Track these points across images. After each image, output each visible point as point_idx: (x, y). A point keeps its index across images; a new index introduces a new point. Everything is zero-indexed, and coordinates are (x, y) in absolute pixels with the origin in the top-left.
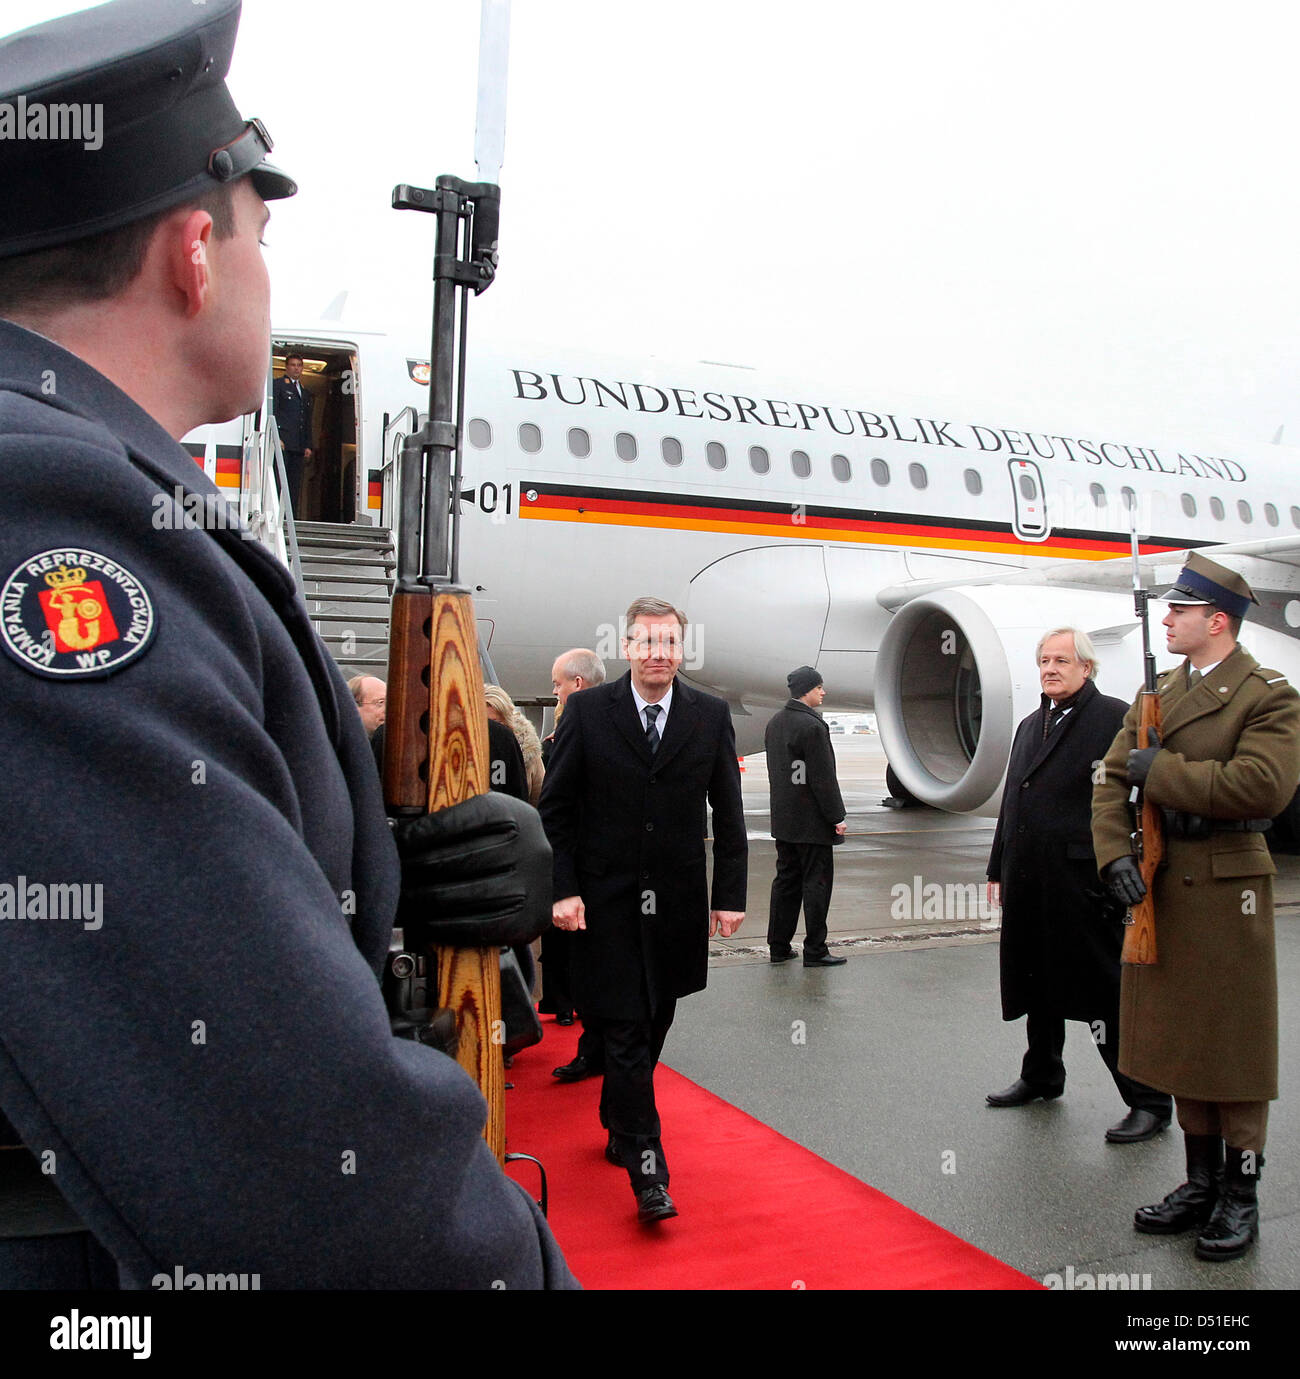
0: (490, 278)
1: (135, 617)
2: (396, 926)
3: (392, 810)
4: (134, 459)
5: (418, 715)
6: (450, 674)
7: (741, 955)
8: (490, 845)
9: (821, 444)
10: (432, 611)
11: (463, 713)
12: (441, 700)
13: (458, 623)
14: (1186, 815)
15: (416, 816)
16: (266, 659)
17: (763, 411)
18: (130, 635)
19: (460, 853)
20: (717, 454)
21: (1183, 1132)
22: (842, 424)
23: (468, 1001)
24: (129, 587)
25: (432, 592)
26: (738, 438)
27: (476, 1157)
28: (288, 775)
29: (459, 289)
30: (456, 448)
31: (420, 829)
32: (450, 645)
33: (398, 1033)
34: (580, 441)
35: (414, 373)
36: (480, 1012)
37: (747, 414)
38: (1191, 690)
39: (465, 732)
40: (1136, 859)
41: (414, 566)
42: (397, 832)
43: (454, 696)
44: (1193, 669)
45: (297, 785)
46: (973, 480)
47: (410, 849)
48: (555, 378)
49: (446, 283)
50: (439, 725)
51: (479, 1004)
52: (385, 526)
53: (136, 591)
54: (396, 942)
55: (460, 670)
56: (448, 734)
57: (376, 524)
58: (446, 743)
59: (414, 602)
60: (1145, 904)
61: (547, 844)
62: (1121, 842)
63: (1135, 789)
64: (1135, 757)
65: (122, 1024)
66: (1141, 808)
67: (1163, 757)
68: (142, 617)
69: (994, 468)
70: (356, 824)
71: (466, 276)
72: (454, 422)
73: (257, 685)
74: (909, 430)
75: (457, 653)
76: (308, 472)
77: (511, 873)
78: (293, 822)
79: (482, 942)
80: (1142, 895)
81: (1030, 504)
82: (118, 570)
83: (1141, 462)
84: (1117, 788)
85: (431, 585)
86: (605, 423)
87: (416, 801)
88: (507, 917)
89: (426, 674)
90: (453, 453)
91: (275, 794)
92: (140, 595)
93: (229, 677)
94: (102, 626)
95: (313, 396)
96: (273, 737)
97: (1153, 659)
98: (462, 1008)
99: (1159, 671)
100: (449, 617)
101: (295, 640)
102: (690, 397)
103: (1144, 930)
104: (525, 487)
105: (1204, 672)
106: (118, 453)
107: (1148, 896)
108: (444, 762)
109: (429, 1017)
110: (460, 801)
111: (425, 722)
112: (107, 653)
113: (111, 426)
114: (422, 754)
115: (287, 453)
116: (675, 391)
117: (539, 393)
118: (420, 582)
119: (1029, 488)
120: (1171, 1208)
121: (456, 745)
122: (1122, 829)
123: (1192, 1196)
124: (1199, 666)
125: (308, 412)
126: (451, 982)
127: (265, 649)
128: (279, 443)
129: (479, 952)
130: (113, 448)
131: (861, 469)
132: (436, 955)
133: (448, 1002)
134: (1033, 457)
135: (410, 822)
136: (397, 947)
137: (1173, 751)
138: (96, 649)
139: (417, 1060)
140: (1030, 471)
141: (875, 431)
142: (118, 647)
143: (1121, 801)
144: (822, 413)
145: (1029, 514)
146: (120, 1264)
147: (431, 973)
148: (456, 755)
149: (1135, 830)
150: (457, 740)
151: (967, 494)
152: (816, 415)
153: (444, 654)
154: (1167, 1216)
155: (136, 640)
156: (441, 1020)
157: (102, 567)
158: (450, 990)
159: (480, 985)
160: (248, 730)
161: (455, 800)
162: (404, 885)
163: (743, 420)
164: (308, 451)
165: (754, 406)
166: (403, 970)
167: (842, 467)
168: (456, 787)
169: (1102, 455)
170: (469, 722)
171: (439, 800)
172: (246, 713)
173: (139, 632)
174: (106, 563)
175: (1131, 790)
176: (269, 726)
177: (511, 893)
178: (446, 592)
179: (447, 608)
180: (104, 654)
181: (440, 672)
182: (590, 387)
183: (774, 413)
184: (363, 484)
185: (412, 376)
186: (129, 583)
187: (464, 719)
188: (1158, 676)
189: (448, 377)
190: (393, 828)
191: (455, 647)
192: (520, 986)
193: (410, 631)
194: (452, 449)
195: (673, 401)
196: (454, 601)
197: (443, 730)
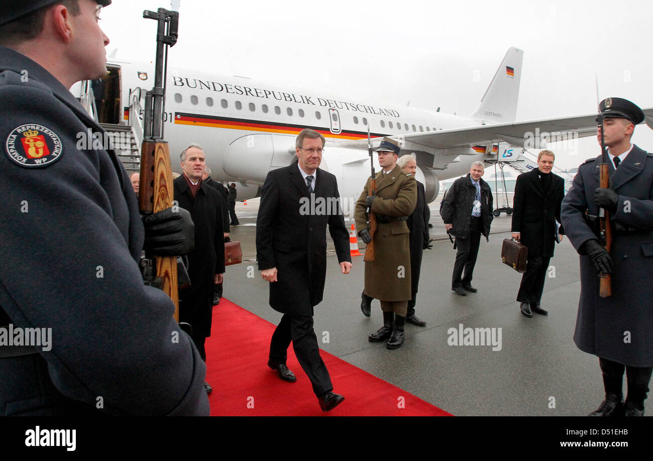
0: (175, 42)
1: (56, 147)
2: (143, 250)
3: (142, 212)
4: (55, 95)
5: (150, 182)
6: (161, 169)
7: (246, 262)
8: (173, 223)
9: (271, 103)
10: (155, 148)
11: (165, 181)
12: (158, 177)
13: (163, 152)
14: (383, 216)
15: (149, 214)
16: (101, 162)
17: (253, 92)
18: (54, 153)
19: (164, 226)
20: (239, 105)
21: (382, 311)
22: (278, 96)
23: (167, 274)
24: (54, 137)
25: (155, 142)
26: (245, 100)
27: (171, 323)
28: (108, 201)
29: (165, 45)
30: (163, 96)
31: (151, 219)
32: (161, 159)
33: (146, 284)
34: (194, 100)
35: (140, 76)
36: (171, 277)
37: (248, 93)
38: (384, 178)
39: (165, 187)
40: (368, 229)
41: (149, 133)
42: (143, 219)
43: (162, 176)
44: (384, 172)
45: (112, 204)
46: (318, 115)
47: (148, 225)
48: (187, 79)
49: (160, 42)
50: (157, 184)
51: (170, 275)
52: (130, 125)
53: (56, 139)
54: (143, 255)
55: (164, 167)
56: (160, 188)
57: (126, 125)
58: (159, 191)
59: (149, 145)
60: (371, 243)
61: (192, 223)
62: (363, 225)
63: (368, 208)
64: (369, 199)
65: (51, 283)
66: (370, 214)
67: (376, 199)
68: (58, 147)
69: (324, 111)
70: (130, 217)
71: (167, 40)
72: (163, 87)
73: (97, 171)
74: (299, 99)
75: (164, 162)
76: (103, 108)
77: (181, 233)
78: (109, 215)
79: (171, 255)
80: (370, 240)
81: (336, 122)
82: (49, 132)
83: (368, 111)
84: (362, 209)
85: (155, 140)
86: (203, 94)
87: (149, 209)
88: (180, 247)
89: (153, 169)
90: (162, 97)
91: (104, 206)
92: (57, 140)
93: (88, 168)
94: (44, 150)
95: (105, 82)
96: (103, 187)
97: (374, 169)
98: (165, 277)
99: (376, 172)
100: (161, 150)
101: (110, 156)
102: (230, 87)
103: (371, 251)
104: (177, 114)
105: (388, 173)
106: (50, 92)
107: (372, 241)
108: (159, 197)
109: (154, 279)
110: (164, 209)
111: (152, 184)
112: (46, 159)
113: (46, 84)
114: (151, 195)
115: (97, 101)
116: (225, 85)
117: (181, 84)
118: (151, 139)
119: (335, 117)
120: (379, 334)
121: (163, 191)
122: (363, 220)
123: (385, 330)
124: (386, 171)
125: (104, 87)
126: (161, 268)
127: (100, 159)
128: (94, 98)
129: (170, 258)
130: (48, 91)
131: (284, 111)
132: (156, 259)
133: (160, 274)
134: (336, 108)
135: (147, 216)
136: (143, 257)
137: (380, 197)
138: (41, 158)
139: (152, 292)
140: (335, 112)
141: (288, 99)
142: (49, 157)
143: (363, 212)
144: (272, 93)
145: (335, 125)
146: (49, 363)
147: (154, 265)
148: (163, 194)
149: (368, 221)
150: (163, 190)
151: (316, 119)
152: (270, 94)
153: (159, 162)
154: (378, 337)
155: (56, 155)
156: (158, 280)
157: (44, 130)
158: (160, 270)
159: (170, 268)
160: (95, 185)
161: (162, 209)
162: (146, 236)
163: (247, 95)
164: (103, 100)
165: (250, 90)
166: (145, 264)
167: (278, 110)
168: (163, 205)
169: (357, 108)
170: (167, 184)
171: (157, 209)
172: (94, 179)
173: (57, 152)
174: (45, 129)
175: (367, 209)
176: (101, 183)
177: (180, 239)
178: (160, 142)
179: (160, 147)
180: (45, 159)
181: (158, 168)
182: (198, 83)
183: (257, 93)
184: (122, 111)
185: (139, 77)
186: (54, 136)
187: (165, 183)
188: (376, 174)
189: (161, 73)
190: (142, 218)
191: (163, 160)
192: (183, 268)
193: (148, 154)
194: (162, 96)
195: (225, 88)
196: (162, 145)
197: (158, 187)
